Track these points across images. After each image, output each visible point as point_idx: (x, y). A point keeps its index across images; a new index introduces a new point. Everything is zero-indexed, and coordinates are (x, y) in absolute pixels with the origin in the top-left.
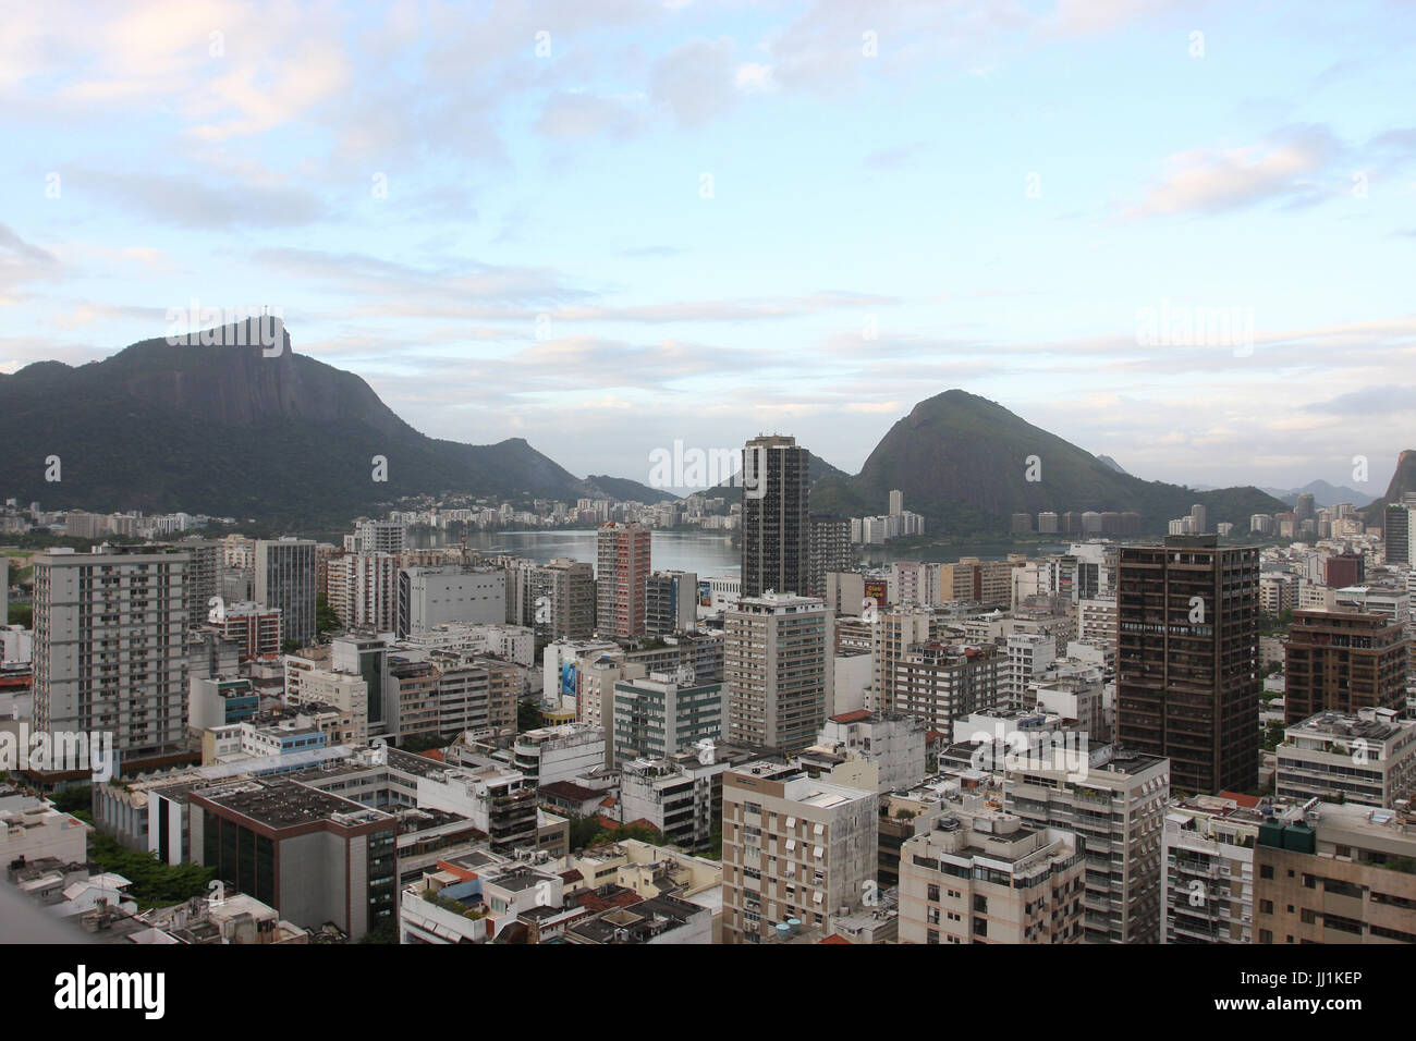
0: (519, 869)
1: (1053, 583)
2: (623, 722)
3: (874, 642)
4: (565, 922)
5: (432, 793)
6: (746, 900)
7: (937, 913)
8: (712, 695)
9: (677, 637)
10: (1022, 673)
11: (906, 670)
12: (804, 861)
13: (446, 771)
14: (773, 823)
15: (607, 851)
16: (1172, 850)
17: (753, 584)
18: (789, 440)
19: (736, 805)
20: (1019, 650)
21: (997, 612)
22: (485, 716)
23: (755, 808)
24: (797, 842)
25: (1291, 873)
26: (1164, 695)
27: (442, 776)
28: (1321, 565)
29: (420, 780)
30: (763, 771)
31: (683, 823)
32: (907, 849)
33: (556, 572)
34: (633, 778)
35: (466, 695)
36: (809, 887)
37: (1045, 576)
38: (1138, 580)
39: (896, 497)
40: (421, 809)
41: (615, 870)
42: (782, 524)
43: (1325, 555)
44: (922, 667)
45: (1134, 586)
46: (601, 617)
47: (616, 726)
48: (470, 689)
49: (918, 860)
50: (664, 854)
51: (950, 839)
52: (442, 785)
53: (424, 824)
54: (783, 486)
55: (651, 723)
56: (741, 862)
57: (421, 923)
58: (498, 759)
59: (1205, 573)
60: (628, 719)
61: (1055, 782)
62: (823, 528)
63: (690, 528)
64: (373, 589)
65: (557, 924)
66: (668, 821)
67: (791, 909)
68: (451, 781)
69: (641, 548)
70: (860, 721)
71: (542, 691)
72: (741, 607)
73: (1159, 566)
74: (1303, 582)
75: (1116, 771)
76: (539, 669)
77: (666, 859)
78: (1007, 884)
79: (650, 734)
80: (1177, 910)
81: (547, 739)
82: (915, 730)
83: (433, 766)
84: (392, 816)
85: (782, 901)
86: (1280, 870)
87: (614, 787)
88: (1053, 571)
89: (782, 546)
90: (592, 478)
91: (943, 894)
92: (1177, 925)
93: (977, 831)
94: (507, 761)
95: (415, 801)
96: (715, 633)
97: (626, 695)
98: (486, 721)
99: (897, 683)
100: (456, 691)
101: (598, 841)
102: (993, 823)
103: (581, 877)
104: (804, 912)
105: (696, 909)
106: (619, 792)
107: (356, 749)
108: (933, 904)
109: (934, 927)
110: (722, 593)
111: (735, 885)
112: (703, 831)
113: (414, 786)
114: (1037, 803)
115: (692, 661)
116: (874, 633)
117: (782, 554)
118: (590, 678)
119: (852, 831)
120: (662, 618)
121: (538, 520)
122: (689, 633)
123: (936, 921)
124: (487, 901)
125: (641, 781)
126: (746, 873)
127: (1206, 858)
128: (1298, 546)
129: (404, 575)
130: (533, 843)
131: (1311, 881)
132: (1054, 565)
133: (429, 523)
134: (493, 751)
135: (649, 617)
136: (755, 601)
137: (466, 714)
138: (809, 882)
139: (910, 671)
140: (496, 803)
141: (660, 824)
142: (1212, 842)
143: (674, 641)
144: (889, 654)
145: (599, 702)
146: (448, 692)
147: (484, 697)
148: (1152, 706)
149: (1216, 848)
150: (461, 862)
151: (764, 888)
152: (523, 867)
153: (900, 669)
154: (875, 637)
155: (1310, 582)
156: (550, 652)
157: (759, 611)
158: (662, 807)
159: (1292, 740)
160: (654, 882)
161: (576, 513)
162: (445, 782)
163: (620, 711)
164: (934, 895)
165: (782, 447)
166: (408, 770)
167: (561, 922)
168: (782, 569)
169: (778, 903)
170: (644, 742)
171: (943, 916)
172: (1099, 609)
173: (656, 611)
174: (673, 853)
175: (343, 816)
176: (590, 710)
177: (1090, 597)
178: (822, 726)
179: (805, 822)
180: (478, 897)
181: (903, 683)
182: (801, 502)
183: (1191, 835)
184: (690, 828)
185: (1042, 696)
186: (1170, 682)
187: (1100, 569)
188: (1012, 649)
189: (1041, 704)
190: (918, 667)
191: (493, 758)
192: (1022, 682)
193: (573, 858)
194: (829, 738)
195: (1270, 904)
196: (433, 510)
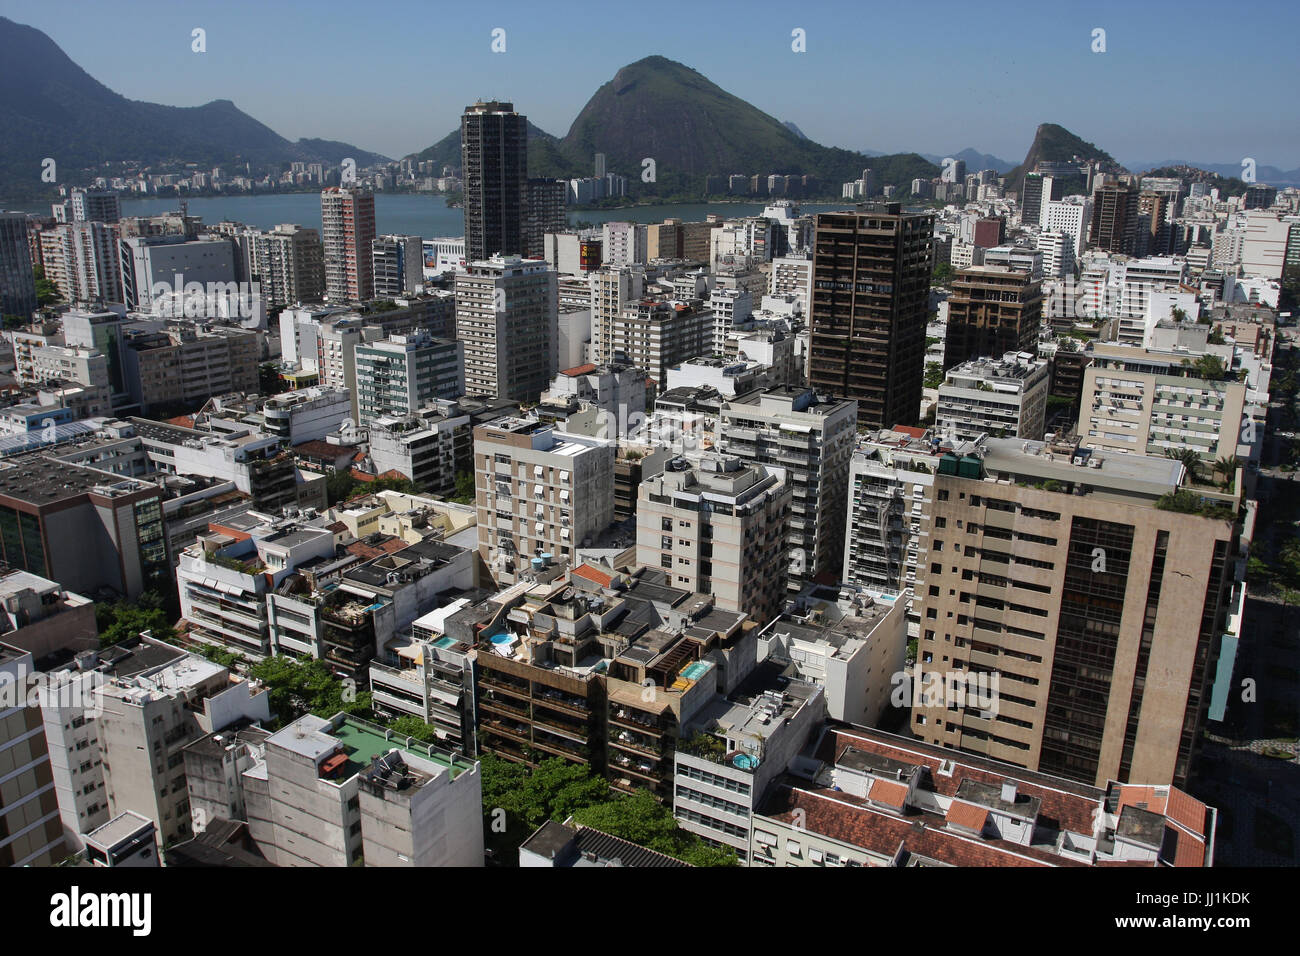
0: (289, 526)
1: (749, 242)
2: (365, 383)
3: (593, 300)
4: (339, 569)
5: (191, 461)
6: (500, 538)
7: (670, 541)
8: (449, 354)
9: (408, 298)
10: (723, 325)
11: (623, 325)
12: (552, 503)
13: (202, 439)
14: (522, 471)
15: (367, 502)
16: (858, 477)
17: (477, 247)
18: (508, 107)
19: (487, 457)
20: (721, 304)
21: (701, 270)
22: (228, 382)
23: (504, 459)
24: (545, 487)
25: (962, 496)
26: (850, 344)
27: (199, 443)
28: (970, 226)
29: (176, 448)
30: (511, 426)
31: (430, 472)
32: (644, 489)
33: (282, 239)
34: (381, 434)
35: (207, 363)
36: (556, 524)
37: (742, 235)
38: (833, 243)
39: (600, 159)
40: (182, 475)
41: (376, 519)
42: (503, 189)
43: (974, 218)
44: (638, 322)
45: (827, 249)
46: (329, 281)
47: (359, 387)
48: (210, 358)
49: (653, 497)
50: (420, 502)
51: (680, 477)
52: (200, 452)
53: (186, 490)
54: (502, 152)
55: (392, 382)
56: (494, 506)
57: (201, 582)
58: (248, 423)
59: (890, 237)
60: (370, 379)
61: (763, 423)
62: (538, 192)
63: (405, 189)
64: (93, 261)
65: (331, 572)
66: (416, 471)
67: (540, 544)
68: (209, 448)
69: (366, 213)
70: (589, 373)
71: (280, 355)
72: (470, 270)
73: (851, 231)
74: (955, 241)
75: (815, 412)
76: (276, 334)
77: (422, 506)
78: (731, 514)
79: (393, 393)
80: (860, 524)
81: (295, 402)
82: (636, 381)
83: (186, 435)
84: (154, 485)
85: (532, 537)
86: (954, 493)
87: (363, 442)
88: (749, 232)
89: (503, 211)
90: (303, 141)
91: (675, 524)
92: (860, 536)
93: (704, 471)
94: (258, 424)
95: (173, 468)
96: (443, 294)
97: (368, 357)
98: (229, 386)
99: (614, 336)
100: (197, 360)
101: (357, 494)
102: (718, 464)
103: (346, 528)
104: (552, 545)
105: (456, 550)
106: (368, 447)
107: (105, 423)
108: (667, 533)
109: (667, 552)
110: (445, 255)
111: (490, 526)
112: (448, 477)
113: (171, 454)
114: (748, 442)
115: (423, 321)
116: (592, 291)
117: (503, 218)
118: (331, 343)
119: (592, 475)
120: (390, 281)
121: (253, 183)
122: (419, 295)
123: (669, 547)
124: (263, 556)
125: (389, 436)
126: (499, 515)
127: (886, 482)
128: (950, 208)
129: (125, 245)
130: (293, 499)
131: (976, 500)
132: (749, 226)
133: (139, 188)
134: (242, 416)
135: (377, 280)
136: (484, 264)
137: (209, 381)
138: (556, 520)
139: (627, 325)
140: (255, 466)
141: (409, 474)
142: (891, 468)
143: (405, 303)
144: (607, 310)
145: (341, 364)
146: (190, 361)
147: (225, 364)
148: (839, 354)
149: (893, 474)
150: (232, 524)
151: (515, 527)
152: (293, 524)
153: (617, 324)
154: (594, 295)
155: (961, 241)
156: (285, 317)
157: (487, 273)
158: (410, 458)
159: (951, 380)
160: (414, 527)
161: (290, 177)
162: (201, 448)
163: (362, 372)
164: (667, 526)
165: (500, 113)
166: (161, 440)
167: (334, 571)
168: (503, 232)
169: (530, 540)
170: (388, 400)
171: (675, 543)
172: (790, 267)
173: (383, 274)
174: (429, 501)
175: (106, 488)
176: (333, 372)
177: (782, 255)
178: (554, 379)
179: (551, 469)
180: (254, 553)
181: (620, 337)
182: (520, 167)
183: (874, 464)
184: (437, 475)
185: (743, 346)
186: (855, 334)
187: (790, 230)
188: (715, 304)
189: (742, 353)
190: (634, 323)
191: (243, 422)
192: (723, 333)
193: (335, 511)
194: (560, 391)
195: (944, 520)
196: (141, 176)
